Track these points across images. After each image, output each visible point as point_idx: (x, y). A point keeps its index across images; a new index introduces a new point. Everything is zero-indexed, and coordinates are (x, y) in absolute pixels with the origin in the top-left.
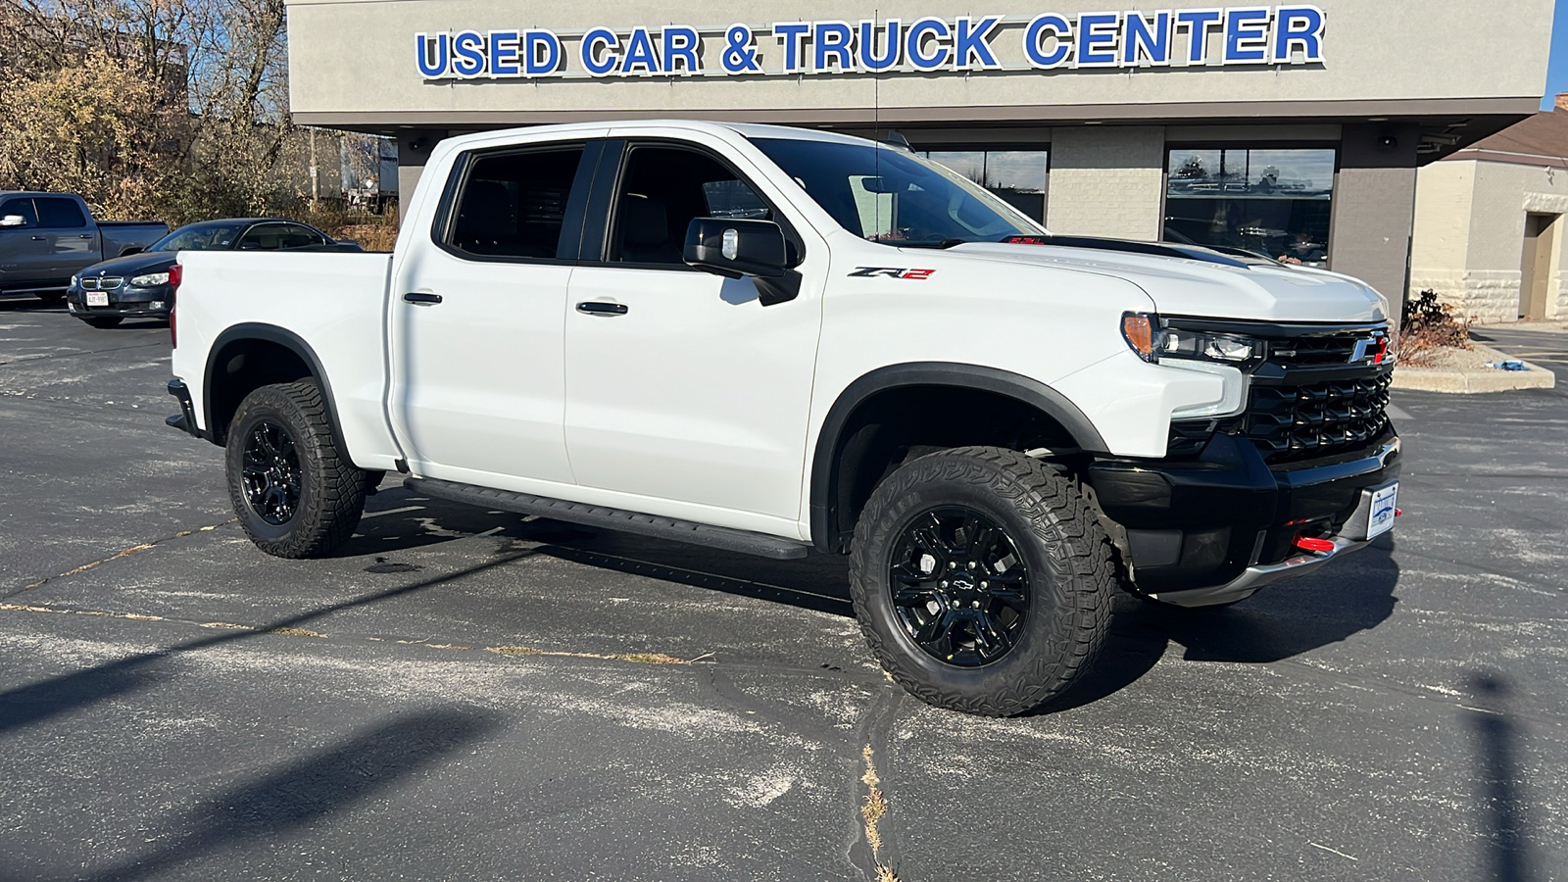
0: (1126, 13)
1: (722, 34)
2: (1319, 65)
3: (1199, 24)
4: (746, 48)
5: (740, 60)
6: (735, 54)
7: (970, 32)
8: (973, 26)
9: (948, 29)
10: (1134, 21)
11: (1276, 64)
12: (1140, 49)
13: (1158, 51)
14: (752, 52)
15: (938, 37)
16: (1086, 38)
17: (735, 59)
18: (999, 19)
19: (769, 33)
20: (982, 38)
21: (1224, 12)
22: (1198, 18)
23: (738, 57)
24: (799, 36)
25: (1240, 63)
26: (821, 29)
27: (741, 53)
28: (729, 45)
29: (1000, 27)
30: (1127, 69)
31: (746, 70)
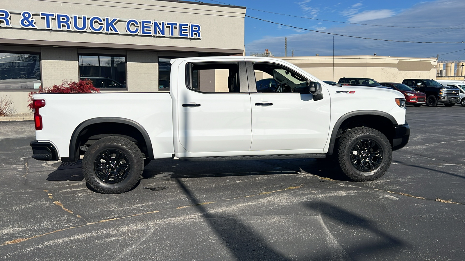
0: (154, 21)
1: (20, 14)
2: (200, 39)
3: (172, 26)
4: (30, 19)
5: (28, 23)
6: (26, 21)
7: (110, 22)
8: (110, 20)
9: (102, 20)
10: (156, 23)
11: (190, 38)
12: (158, 31)
13: (163, 32)
14: (32, 21)
15: (99, 22)
16: (143, 27)
17: (26, 22)
18: (118, 19)
19: (39, 15)
20: (113, 24)
21: (178, 24)
22: (172, 25)
23: (27, 22)
24: (50, 17)
25: (183, 37)
26: (59, 16)
27: (28, 21)
28: (23, 18)
29: (118, 21)
30: (154, 36)
31: (30, 27)
